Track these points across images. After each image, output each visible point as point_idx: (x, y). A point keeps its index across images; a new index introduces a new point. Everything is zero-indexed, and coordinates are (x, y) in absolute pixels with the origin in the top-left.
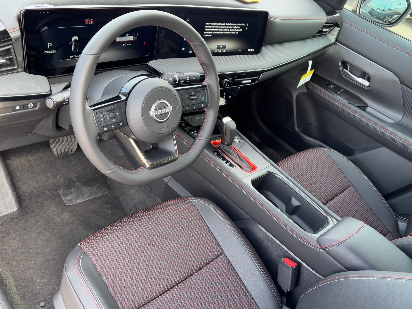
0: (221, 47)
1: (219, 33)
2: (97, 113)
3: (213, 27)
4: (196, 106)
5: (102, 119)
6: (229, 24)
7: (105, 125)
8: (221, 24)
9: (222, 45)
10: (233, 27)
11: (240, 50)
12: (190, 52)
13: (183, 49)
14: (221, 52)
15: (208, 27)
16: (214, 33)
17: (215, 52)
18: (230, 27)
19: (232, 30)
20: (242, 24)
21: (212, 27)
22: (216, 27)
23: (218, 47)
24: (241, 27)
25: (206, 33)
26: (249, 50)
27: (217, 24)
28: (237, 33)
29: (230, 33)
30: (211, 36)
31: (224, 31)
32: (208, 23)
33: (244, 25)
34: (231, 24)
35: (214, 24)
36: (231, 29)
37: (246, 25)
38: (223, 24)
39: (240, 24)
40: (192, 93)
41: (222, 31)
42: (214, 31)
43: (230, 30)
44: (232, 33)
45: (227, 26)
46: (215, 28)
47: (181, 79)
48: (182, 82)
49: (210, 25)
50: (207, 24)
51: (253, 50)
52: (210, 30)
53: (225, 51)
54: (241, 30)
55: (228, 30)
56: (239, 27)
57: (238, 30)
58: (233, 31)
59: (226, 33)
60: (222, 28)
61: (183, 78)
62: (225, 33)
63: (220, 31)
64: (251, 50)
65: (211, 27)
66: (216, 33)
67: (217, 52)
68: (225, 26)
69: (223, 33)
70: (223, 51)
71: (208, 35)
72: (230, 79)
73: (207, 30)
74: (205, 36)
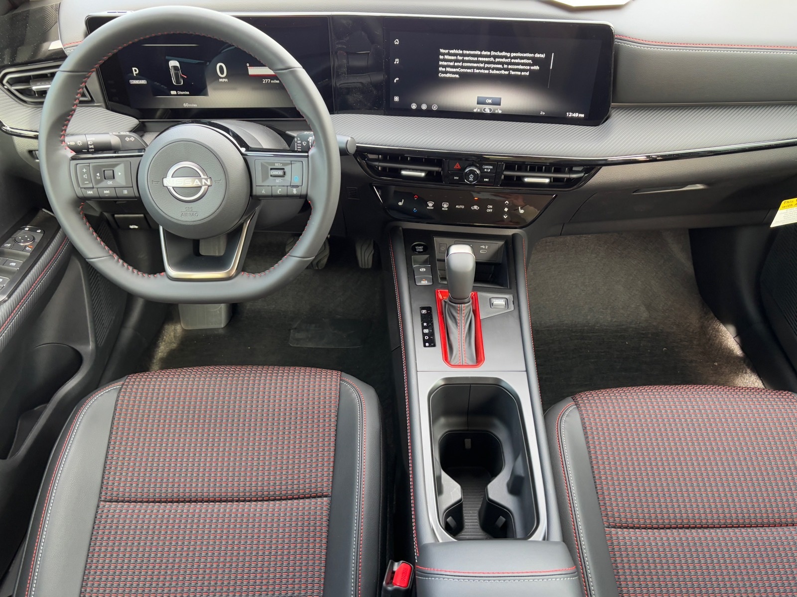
0: (490, 101)
1: (477, 71)
3: (460, 58)
5: (85, 176)
6: (498, 53)
7: (91, 186)
8: (478, 52)
9: (489, 98)
10: (513, 61)
11: (542, 113)
12: (414, 106)
13: (396, 99)
14: (489, 112)
15: (447, 57)
16: (462, 70)
17: (475, 110)
18: (504, 60)
19: (510, 67)
20: (537, 55)
21: (455, 57)
22: (466, 58)
23: (481, 102)
24: (536, 61)
25: (444, 69)
26: (570, 115)
27: (468, 52)
28: (527, 74)
29: (507, 73)
30: (457, 76)
31: (488, 69)
32: (444, 49)
33: (543, 56)
34: (504, 54)
35: (461, 52)
36: (508, 64)
37: (548, 58)
38: (484, 53)
39: (532, 55)
41: (484, 68)
42: (462, 67)
43: (505, 66)
44: (512, 73)
45: (495, 57)
46: (463, 61)
49: (449, 54)
50: (442, 51)
51: (582, 116)
52: (452, 64)
53: (500, 112)
54: (537, 68)
55: (500, 66)
56: (530, 61)
57: (528, 68)
58: (514, 70)
59: (495, 72)
60: (482, 62)
62: (491, 72)
63: (478, 68)
64: (576, 115)
65: (453, 58)
66: (469, 71)
67: (479, 111)
68: (489, 56)
69: (487, 72)
70: (494, 110)
71: (448, 75)
72: (487, 169)
73: (445, 63)
74: (443, 75)
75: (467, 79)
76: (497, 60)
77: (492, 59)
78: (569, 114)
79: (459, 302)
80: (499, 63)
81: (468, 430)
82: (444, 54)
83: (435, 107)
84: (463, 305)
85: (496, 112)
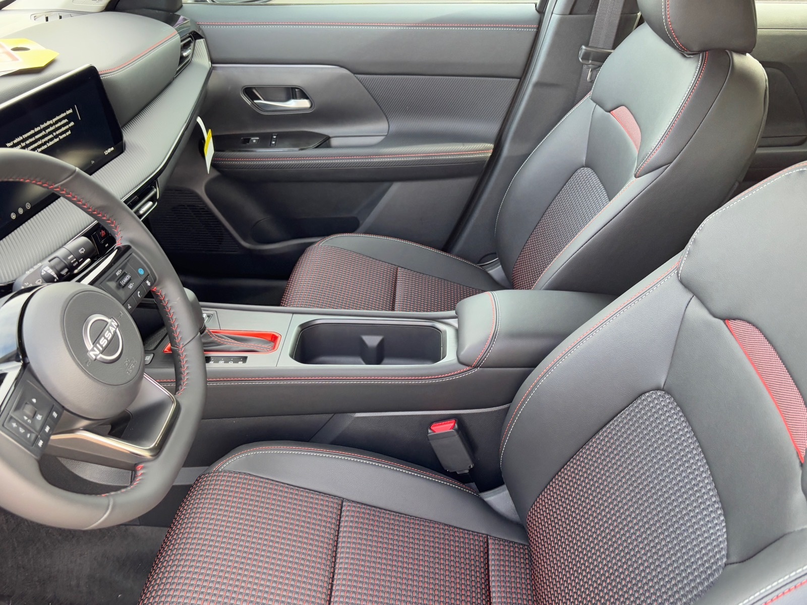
2: (3, 425)
3: (23, 145)
4: (139, 292)
5: (22, 430)
6: (45, 125)
7: (34, 436)
8: (32, 132)
10: (57, 126)
11: (93, 162)
12: (13, 216)
18: (51, 129)
19: (58, 132)
20: (68, 112)
21: (20, 145)
22: (28, 142)
24: (69, 118)
26: (106, 152)
27: (25, 136)
28: (69, 132)
29: (58, 139)
31: (45, 143)
32: (9, 142)
33: (70, 111)
34: (48, 123)
35: (21, 138)
36: (55, 131)
37: (74, 110)
38: (37, 129)
39: (65, 114)
40: (118, 274)
41: (42, 145)
43: (54, 134)
44: (61, 137)
45: (45, 129)
46: (27, 146)
47: (58, 268)
48: (67, 273)
51: (112, 149)
54: (72, 124)
55: (51, 136)
56: (66, 121)
57: (67, 127)
58: (61, 134)
59: (51, 143)
60: (39, 139)
61: (62, 265)
62: (49, 145)
63: (39, 147)
64: (110, 150)
65: (19, 147)
68: (42, 131)
69: (46, 147)
76: (47, 131)
80: (49, 134)
83: (28, 206)
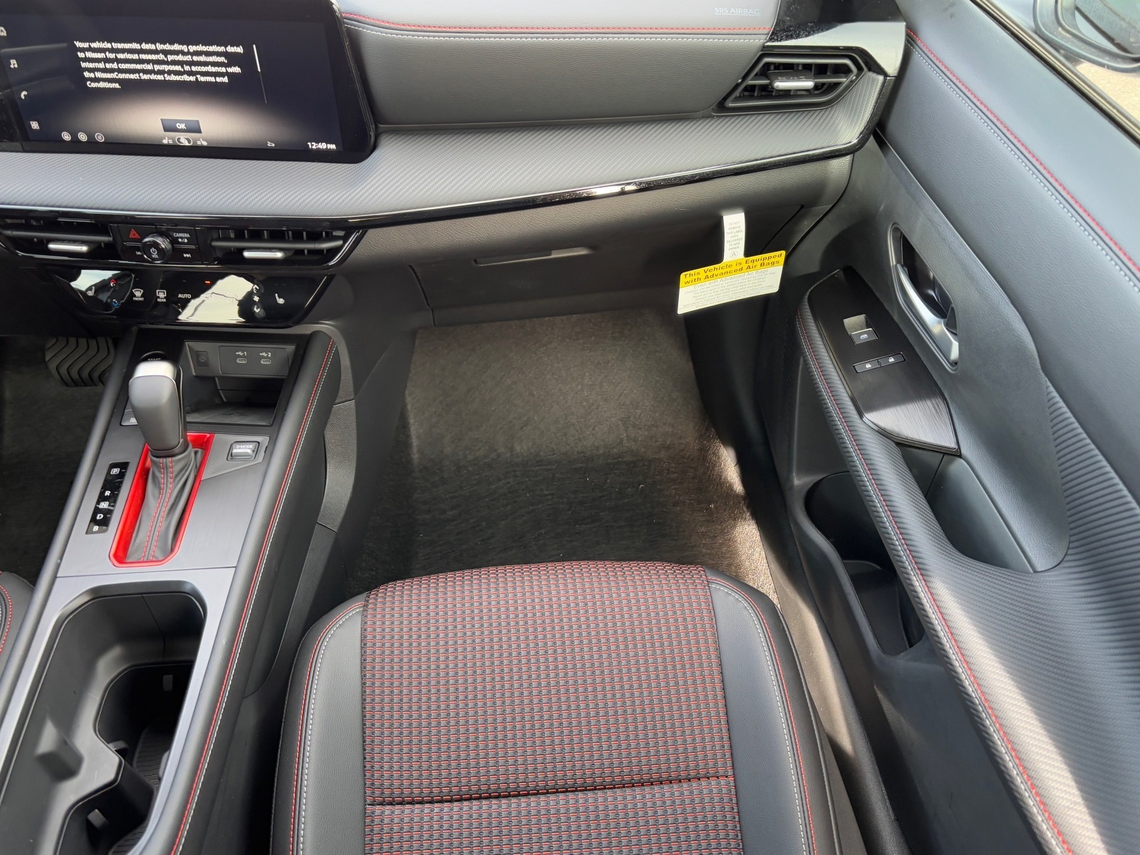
0: (182, 126)
1: (145, 77)
3: (111, 56)
6: (168, 47)
8: (135, 46)
9: (181, 122)
10: (197, 59)
11: (271, 144)
12: (66, 137)
13: (35, 125)
14: (187, 144)
15: (89, 55)
16: (122, 76)
17: (165, 142)
18: (180, 58)
19: (193, 68)
20: (230, 49)
21: (105, 54)
22: (121, 56)
24: (232, 59)
25: (92, 75)
26: (314, 146)
27: (120, 46)
28: (225, 80)
29: (192, 79)
30: (117, 86)
31: (161, 72)
32: (81, 41)
33: (240, 50)
34: (176, 47)
36: (189, 64)
37: (248, 50)
38: (145, 46)
39: (223, 49)
41: (154, 72)
42: (120, 71)
43: (187, 68)
44: (201, 79)
45: (166, 53)
46: (118, 61)
49: (90, 49)
50: (78, 44)
51: (333, 146)
52: (101, 65)
53: (205, 143)
54: (237, 70)
55: (178, 68)
56: (222, 59)
57: (224, 70)
58: (202, 74)
59: (173, 78)
60: (148, 62)
62: (168, 78)
63: (145, 72)
64: (323, 146)
65: (100, 55)
66: (132, 76)
67: (171, 142)
68: (156, 52)
69: (160, 77)
70: (195, 141)
71: (102, 85)
72: (182, 238)
73: (91, 65)
74: (94, 85)
75: (134, 90)
76: (170, 58)
77: (161, 57)
78: (312, 145)
79: (161, 455)
80: (174, 63)
81: (163, 663)
82: (83, 50)
83: (100, 137)
84: (170, 459)
85: (199, 143)
